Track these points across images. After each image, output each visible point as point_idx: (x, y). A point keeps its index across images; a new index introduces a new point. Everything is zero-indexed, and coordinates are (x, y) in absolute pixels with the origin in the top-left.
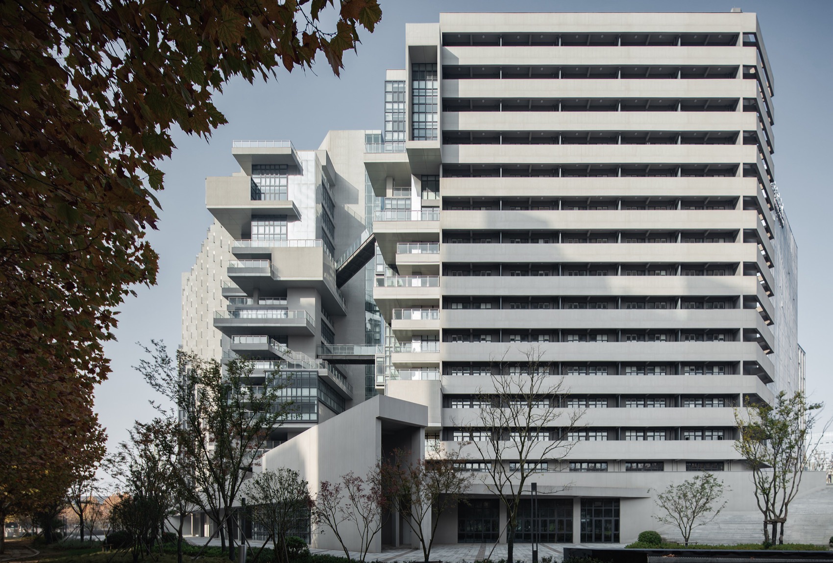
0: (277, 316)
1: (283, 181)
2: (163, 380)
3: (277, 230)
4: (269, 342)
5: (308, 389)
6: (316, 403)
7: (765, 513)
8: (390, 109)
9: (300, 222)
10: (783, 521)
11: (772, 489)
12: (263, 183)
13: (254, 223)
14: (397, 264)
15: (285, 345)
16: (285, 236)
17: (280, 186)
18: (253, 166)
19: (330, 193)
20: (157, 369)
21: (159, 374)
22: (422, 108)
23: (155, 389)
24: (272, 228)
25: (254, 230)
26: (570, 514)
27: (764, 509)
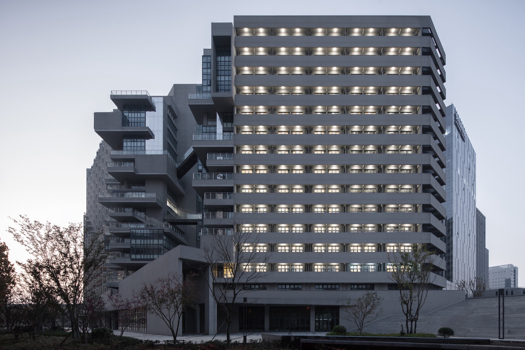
0: (139, 196)
1: (143, 115)
2: (28, 238)
3: (139, 144)
4: (134, 212)
5: (157, 240)
6: (162, 248)
7: (406, 315)
8: (205, 73)
9: (153, 139)
10: (416, 320)
11: (410, 301)
12: (130, 116)
13: (125, 140)
14: (207, 165)
15: (144, 213)
16: (144, 148)
17: (140, 118)
18: (124, 106)
19: (174, 122)
20: (23, 231)
21: (25, 235)
22: (223, 73)
23: (20, 244)
24: (135, 143)
25: (125, 144)
26: (309, 316)
27: (406, 313)
